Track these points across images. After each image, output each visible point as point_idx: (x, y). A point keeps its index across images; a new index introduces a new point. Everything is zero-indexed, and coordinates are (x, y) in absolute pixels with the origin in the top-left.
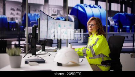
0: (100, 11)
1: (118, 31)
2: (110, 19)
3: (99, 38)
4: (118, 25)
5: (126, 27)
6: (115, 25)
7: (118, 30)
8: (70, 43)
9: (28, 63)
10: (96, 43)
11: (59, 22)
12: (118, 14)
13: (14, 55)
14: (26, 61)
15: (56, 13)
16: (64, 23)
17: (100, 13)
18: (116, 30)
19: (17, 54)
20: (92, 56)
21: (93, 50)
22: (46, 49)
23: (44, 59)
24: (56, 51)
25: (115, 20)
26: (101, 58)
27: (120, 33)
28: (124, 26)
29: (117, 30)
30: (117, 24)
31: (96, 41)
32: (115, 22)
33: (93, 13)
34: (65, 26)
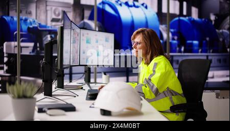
0: (145, 14)
1: (177, 51)
2: (162, 29)
3: (156, 62)
4: (178, 40)
5: (192, 43)
6: (173, 39)
7: (178, 49)
8: (105, 74)
9: (44, 112)
10: (154, 71)
11: (88, 34)
12: (177, 19)
13: (23, 96)
14: (40, 107)
15: (60, 17)
16: (96, 35)
17: (146, 18)
18: (174, 48)
19: (28, 94)
20: (153, 96)
21: (153, 85)
22: (65, 84)
23: (71, 104)
24: (82, 88)
25: (172, 30)
26: (169, 97)
27: (183, 54)
28: (189, 42)
29: (176, 48)
30: (176, 38)
31: (154, 68)
32: (173, 34)
33: (132, 17)
34: (97, 42)
